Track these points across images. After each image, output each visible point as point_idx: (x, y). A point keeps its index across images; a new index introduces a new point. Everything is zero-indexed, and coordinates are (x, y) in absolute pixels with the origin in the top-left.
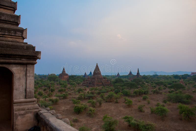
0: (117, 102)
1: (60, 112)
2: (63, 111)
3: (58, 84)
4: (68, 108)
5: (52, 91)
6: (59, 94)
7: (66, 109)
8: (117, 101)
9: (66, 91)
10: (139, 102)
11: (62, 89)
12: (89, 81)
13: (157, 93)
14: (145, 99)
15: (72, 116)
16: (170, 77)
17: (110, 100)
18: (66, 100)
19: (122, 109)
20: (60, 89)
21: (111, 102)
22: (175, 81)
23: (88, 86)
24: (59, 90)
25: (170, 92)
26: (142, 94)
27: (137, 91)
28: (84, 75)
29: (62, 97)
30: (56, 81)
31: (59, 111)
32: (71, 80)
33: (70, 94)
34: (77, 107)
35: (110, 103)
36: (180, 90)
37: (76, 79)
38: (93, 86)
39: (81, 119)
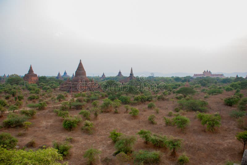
0: (116, 113)
1: (41, 129)
2: (46, 128)
3: (24, 89)
4: (51, 123)
5: (20, 98)
6: (31, 103)
7: (49, 124)
8: (116, 111)
9: (41, 98)
10: (145, 111)
11: (34, 96)
12: (69, 84)
13: (163, 99)
14: (150, 107)
15: (62, 134)
16: (170, 80)
17: (106, 110)
18: (44, 111)
19: (125, 121)
20: (30, 96)
21: (108, 112)
22: (179, 84)
23: (69, 91)
24: (30, 98)
25: (177, 98)
26: (145, 101)
27: (139, 97)
28: (57, 76)
29: (38, 108)
30: (20, 85)
31: (39, 127)
32: (43, 83)
33: (47, 103)
34: (67, 122)
35: (108, 114)
36: (190, 96)
37: (50, 82)
38: (76, 91)
39: (76, 137)
